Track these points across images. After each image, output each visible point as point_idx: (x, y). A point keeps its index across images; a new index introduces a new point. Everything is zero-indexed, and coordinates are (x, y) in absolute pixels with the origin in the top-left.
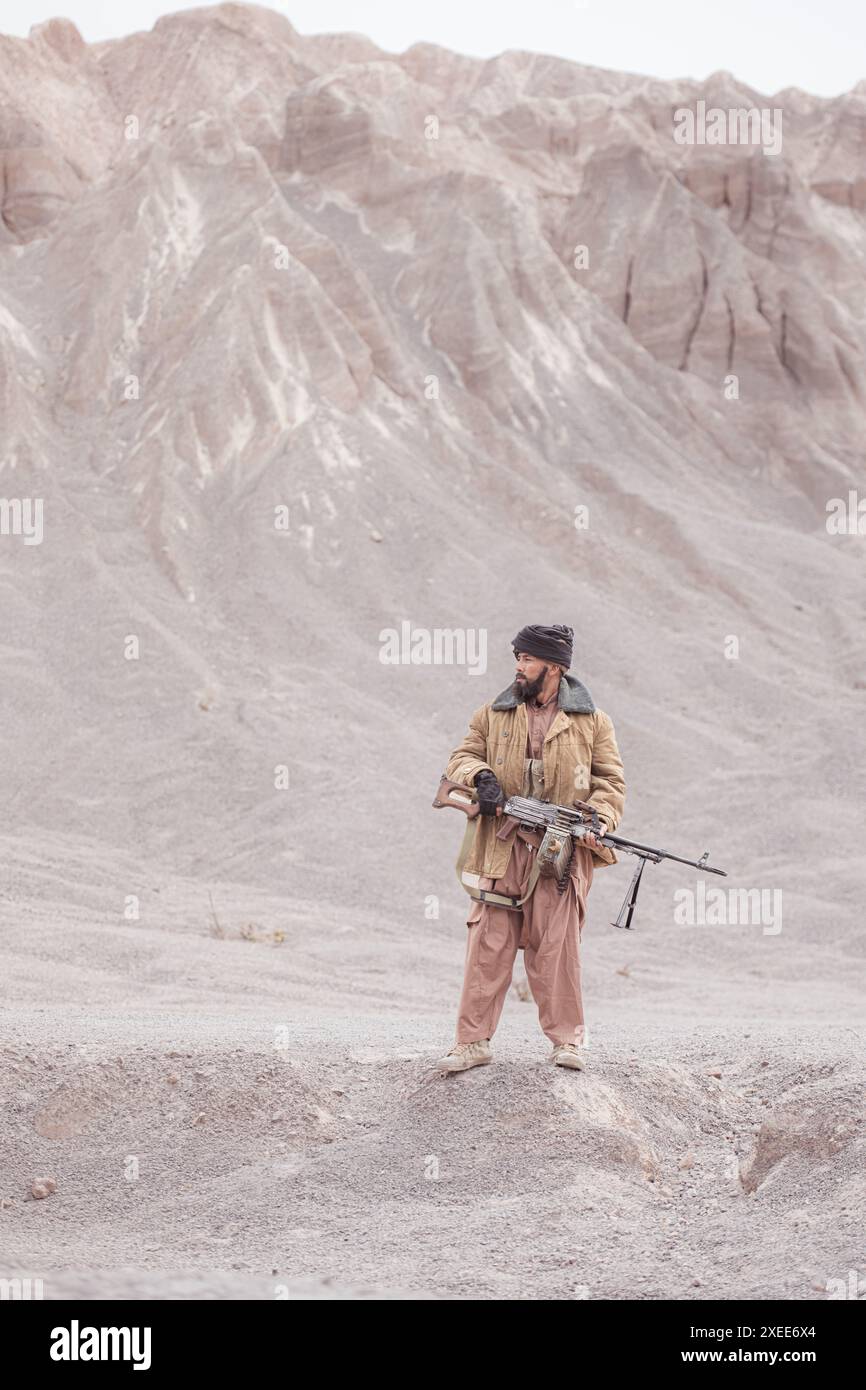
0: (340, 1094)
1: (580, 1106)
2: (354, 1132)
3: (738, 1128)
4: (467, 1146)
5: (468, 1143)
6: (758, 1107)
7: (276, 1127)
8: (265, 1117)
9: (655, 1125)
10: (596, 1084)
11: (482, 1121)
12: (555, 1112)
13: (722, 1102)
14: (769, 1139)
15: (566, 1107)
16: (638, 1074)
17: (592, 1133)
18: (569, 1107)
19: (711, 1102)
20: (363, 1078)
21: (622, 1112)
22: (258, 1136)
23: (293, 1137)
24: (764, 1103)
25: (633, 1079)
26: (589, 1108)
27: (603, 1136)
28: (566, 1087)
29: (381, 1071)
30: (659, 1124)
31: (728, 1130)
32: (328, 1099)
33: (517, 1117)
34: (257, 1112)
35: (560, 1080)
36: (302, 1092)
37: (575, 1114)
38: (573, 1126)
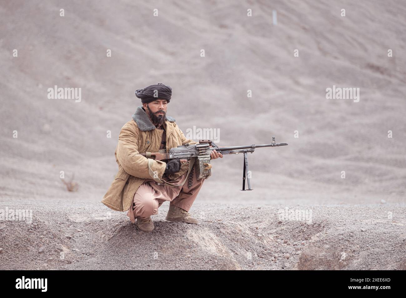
0: (70, 238)
1: (201, 243)
2: (82, 258)
3: (276, 255)
4: (145, 265)
5: (146, 263)
6: (282, 244)
7: (41, 255)
8: (34, 250)
9: (236, 254)
10: (207, 232)
11: (151, 252)
12: (189, 247)
13: (265, 242)
14: (306, 260)
15: (195, 244)
16: (224, 228)
17: (210, 257)
18: (196, 244)
19: (260, 242)
20: (79, 230)
21: (221, 247)
22: (32, 260)
23: (51, 260)
24: (285, 242)
25: (222, 230)
26: (206, 245)
27: (216, 259)
28: (193, 234)
29: (87, 227)
30: (238, 253)
31: (271, 256)
32: (66, 241)
33: (170, 250)
34: (31, 248)
35: (190, 231)
36: (52, 237)
37: (200, 248)
38: (199, 255)
